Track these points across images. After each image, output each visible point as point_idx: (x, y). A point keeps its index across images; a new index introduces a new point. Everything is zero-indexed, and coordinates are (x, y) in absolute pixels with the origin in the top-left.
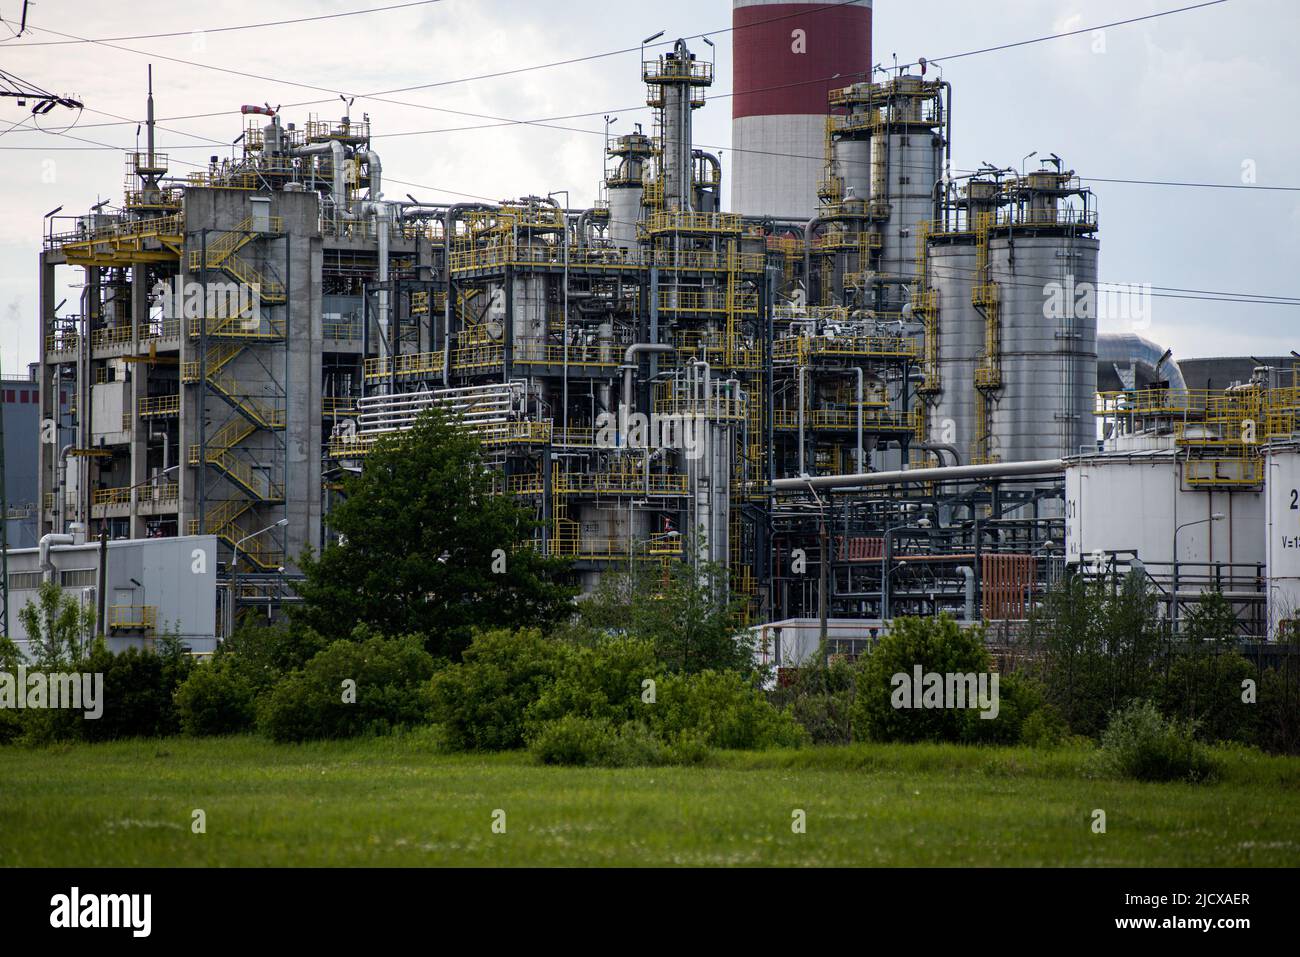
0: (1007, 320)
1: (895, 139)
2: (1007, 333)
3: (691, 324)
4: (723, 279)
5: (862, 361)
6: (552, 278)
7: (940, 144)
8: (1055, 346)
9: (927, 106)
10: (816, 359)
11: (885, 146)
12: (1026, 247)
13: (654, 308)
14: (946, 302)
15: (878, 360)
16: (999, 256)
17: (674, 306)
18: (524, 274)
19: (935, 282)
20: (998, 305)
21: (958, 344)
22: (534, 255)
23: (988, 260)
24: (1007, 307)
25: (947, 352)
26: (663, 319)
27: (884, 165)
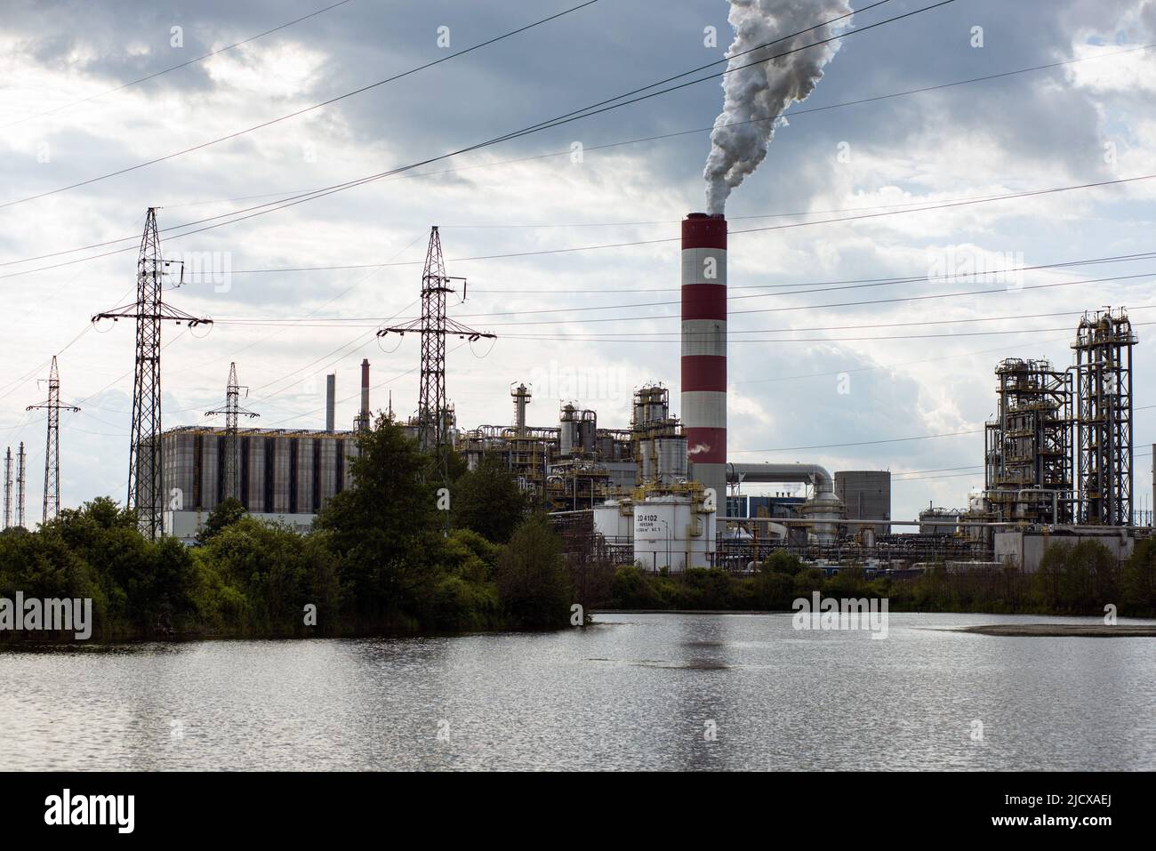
0: (659, 463)
1: (651, 406)
2: (659, 468)
3: (524, 467)
4: (532, 453)
5: (593, 477)
6: (480, 453)
7: (665, 408)
8: (674, 471)
9: (662, 396)
10: (579, 476)
11: (648, 409)
12: (665, 442)
13: (510, 461)
14: (644, 458)
15: (598, 476)
16: (657, 444)
17: (518, 461)
18: (471, 452)
19: (641, 452)
20: (657, 459)
21: (648, 471)
22: (475, 447)
23: (654, 445)
24: (659, 460)
25: (645, 473)
26: (514, 465)
27: (648, 414)
